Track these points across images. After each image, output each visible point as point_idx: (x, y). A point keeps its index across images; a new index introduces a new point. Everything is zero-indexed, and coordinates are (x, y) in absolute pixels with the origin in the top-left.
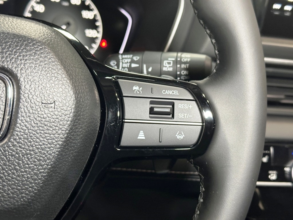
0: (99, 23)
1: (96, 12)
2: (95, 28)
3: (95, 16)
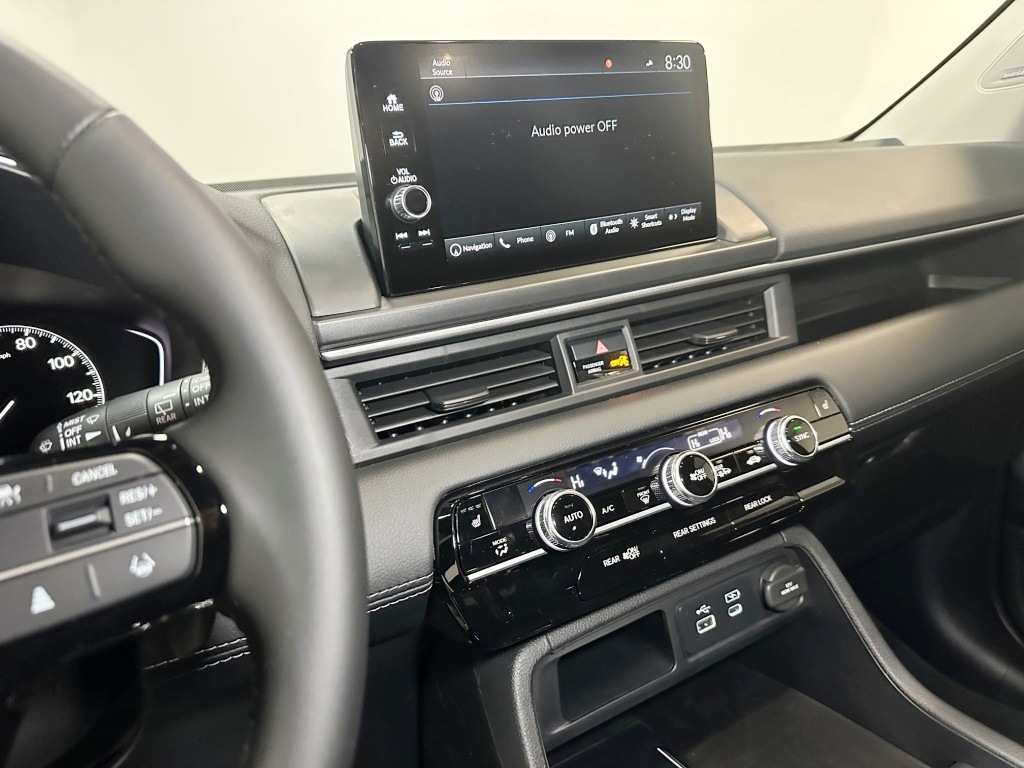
0: (93, 372)
1: (78, 352)
2: (88, 383)
3: (78, 360)
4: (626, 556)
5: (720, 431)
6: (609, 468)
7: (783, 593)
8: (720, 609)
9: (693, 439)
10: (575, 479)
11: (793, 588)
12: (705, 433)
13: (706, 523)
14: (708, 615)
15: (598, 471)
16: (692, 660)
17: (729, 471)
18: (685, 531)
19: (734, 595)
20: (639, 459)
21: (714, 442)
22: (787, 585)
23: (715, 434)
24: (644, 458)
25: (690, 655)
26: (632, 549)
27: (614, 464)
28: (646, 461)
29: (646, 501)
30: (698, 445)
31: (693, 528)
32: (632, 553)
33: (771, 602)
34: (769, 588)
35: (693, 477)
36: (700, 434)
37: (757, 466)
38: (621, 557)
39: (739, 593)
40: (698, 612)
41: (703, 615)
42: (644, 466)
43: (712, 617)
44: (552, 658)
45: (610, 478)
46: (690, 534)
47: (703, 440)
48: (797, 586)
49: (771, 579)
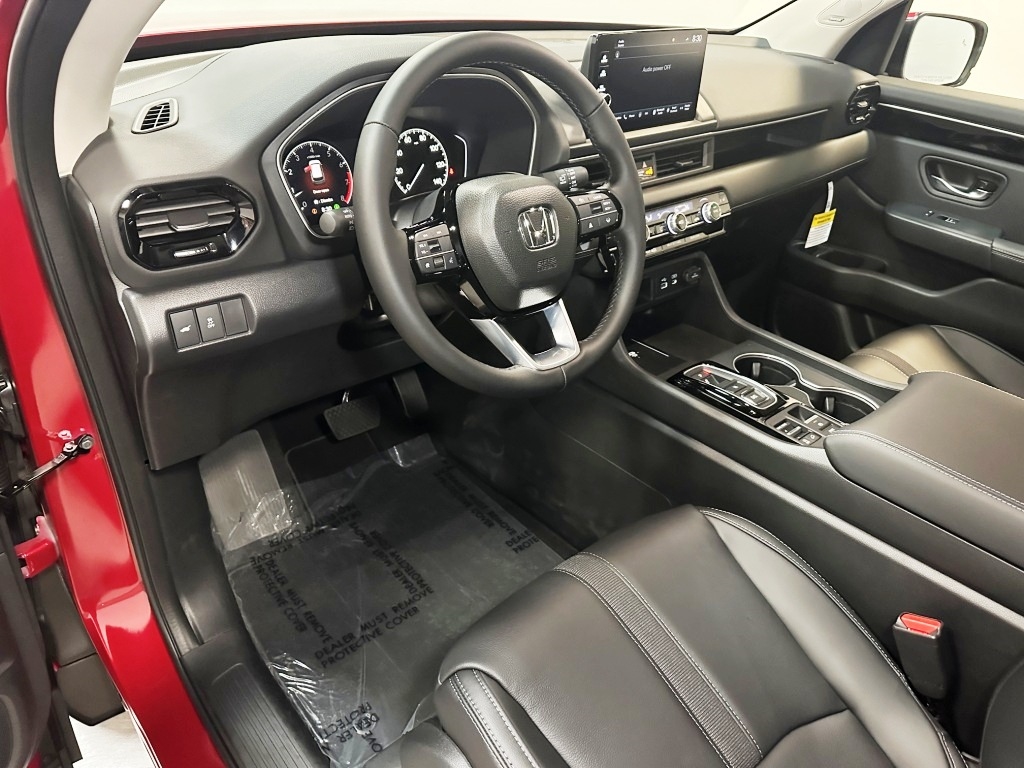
1: (439, 144)
3: (439, 147)
7: (692, 277)
8: (670, 281)
16: (656, 298)
22: (694, 274)
29: (662, 230)
33: (688, 280)
34: (688, 274)
39: (676, 275)
43: (666, 283)
48: (698, 275)
49: (689, 271)
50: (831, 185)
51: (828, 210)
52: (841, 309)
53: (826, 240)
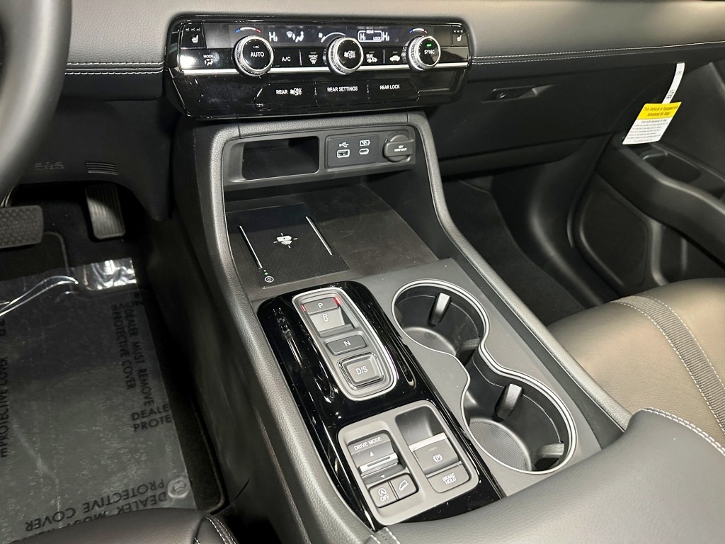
4: (292, 92)
5: (383, 34)
6: (298, 34)
7: (396, 150)
8: (355, 148)
9: (362, 33)
10: (272, 34)
11: (402, 150)
12: (372, 32)
13: (351, 89)
14: (345, 149)
15: (290, 34)
16: (330, 170)
17: (376, 60)
18: (335, 89)
19: (365, 143)
20: (320, 35)
21: (376, 40)
22: (400, 147)
23: (379, 35)
24: (324, 35)
25: (329, 168)
26: (297, 89)
27: (302, 33)
28: (325, 38)
29: (314, 62)
30: (364, 38)
31: (341, 89)
32: (297, 92)
33: (387, 153)
34: (388, 144)
35: (346, 55)
36: (368, 32)
37: (395, 63)
38: (289, 92)
39: (369, 143)
40: (340, 145)
41: (343, 148)
42: (322, 41)
43: (349, 151)
44: (240, 141)
45: (296, 41)
46: (338, 92)
47: (369, 37)
48: (406, 149)
49: (392, 140)
50: (681, 67)
51: (667, 101)
52: (656, 227)
53: (658, 139)
